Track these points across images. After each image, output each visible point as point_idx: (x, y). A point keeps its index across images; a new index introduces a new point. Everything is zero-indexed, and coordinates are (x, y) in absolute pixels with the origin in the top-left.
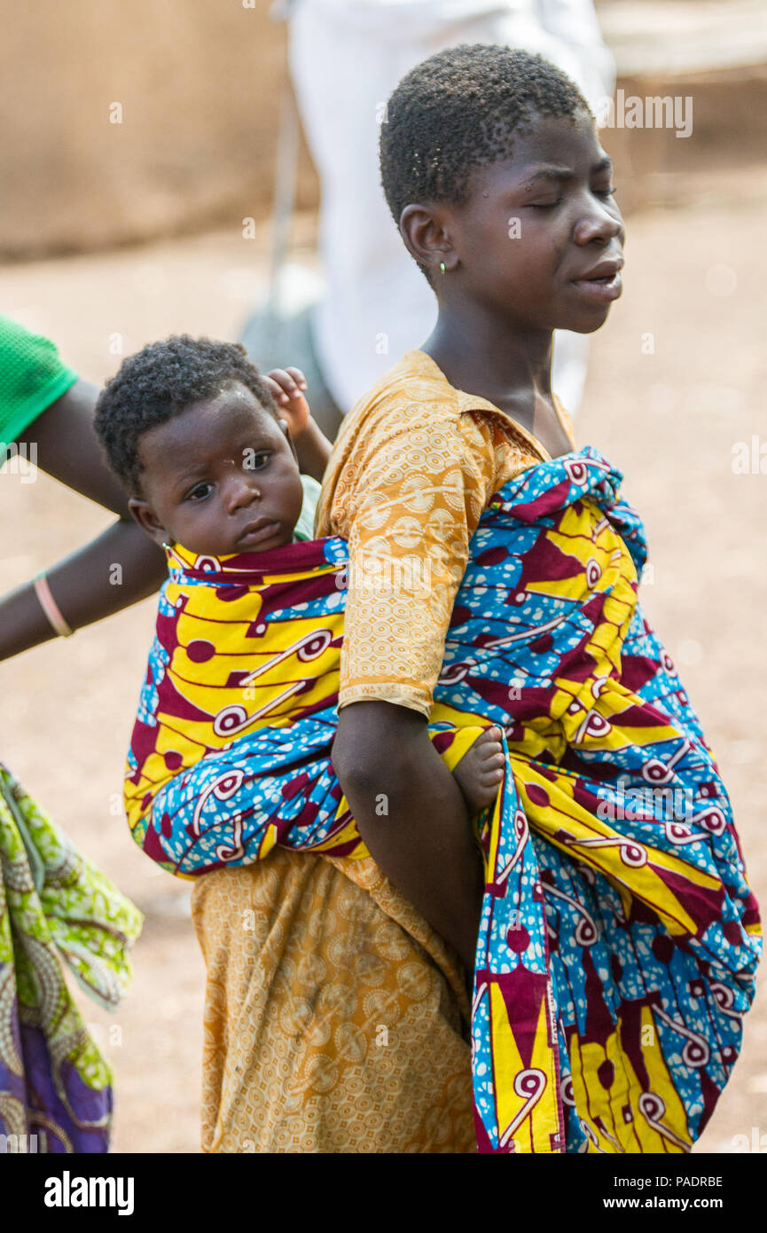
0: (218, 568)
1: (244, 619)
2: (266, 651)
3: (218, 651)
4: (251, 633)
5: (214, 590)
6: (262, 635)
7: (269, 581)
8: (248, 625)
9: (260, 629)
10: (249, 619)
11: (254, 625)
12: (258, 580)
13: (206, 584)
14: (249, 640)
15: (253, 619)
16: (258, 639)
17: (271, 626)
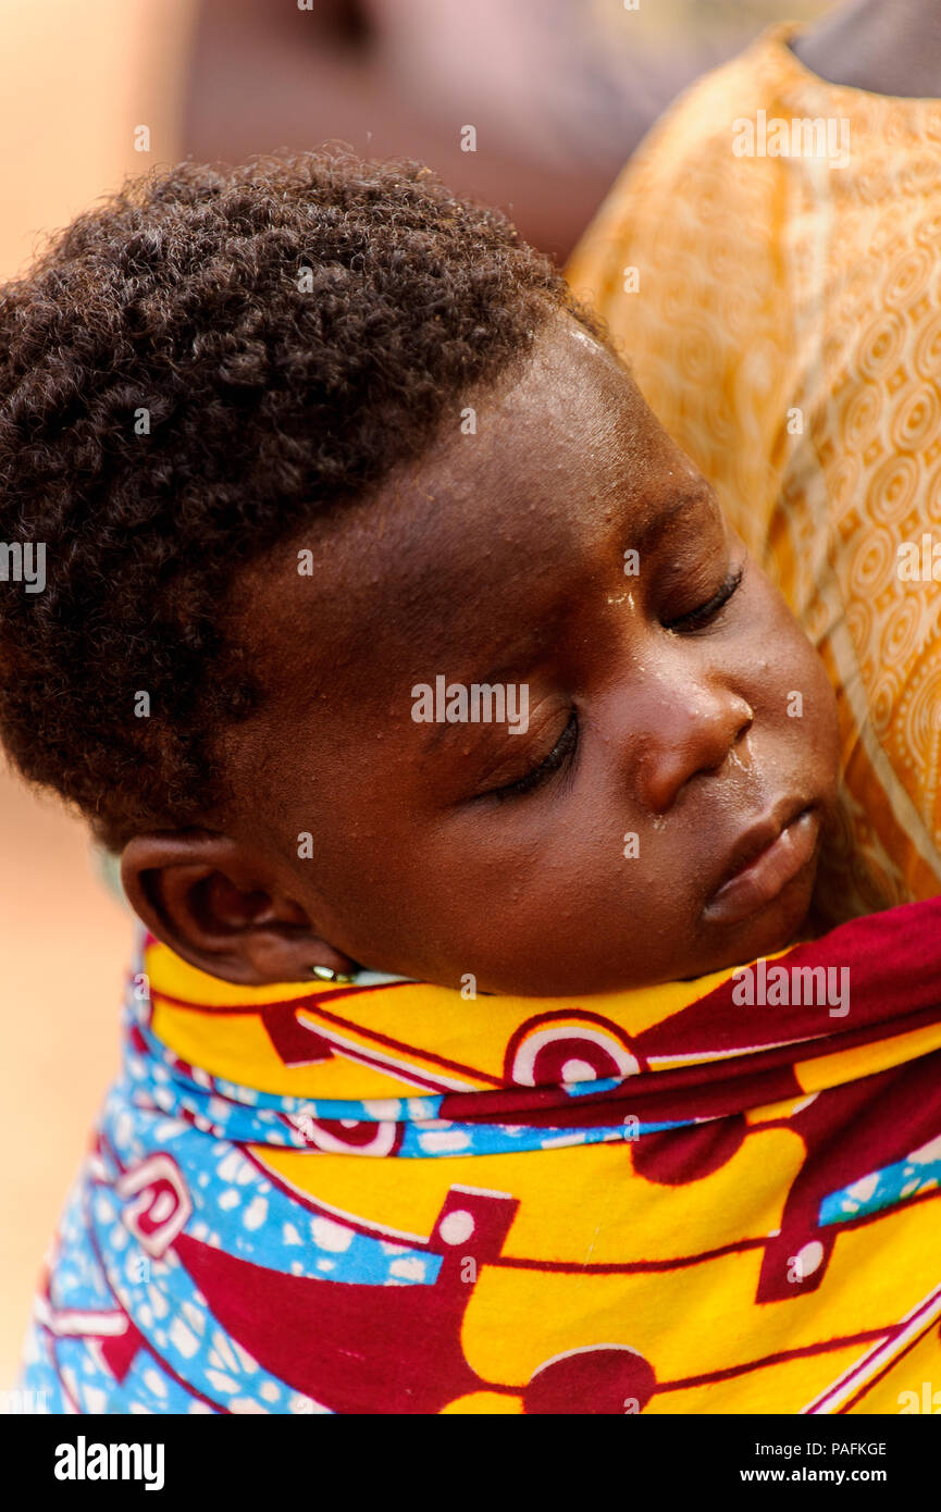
0: (628, 1064)
1: (738, 1238)
2: (826, 1337)
3: (662, 1376)
4: (774, 1286)
5: (625, 1152)
6: (812, 1282)
7: (818, 1076)
8: (758, 1255)
9: (804, 1262)
10: (757, 1232)
11: (778, 1253)
12: (776, 1079)
13: (580, 1137)
14: (771, 1308)
15: (771, 1227)
16: (802, 1299)
17: (844, 1240)
